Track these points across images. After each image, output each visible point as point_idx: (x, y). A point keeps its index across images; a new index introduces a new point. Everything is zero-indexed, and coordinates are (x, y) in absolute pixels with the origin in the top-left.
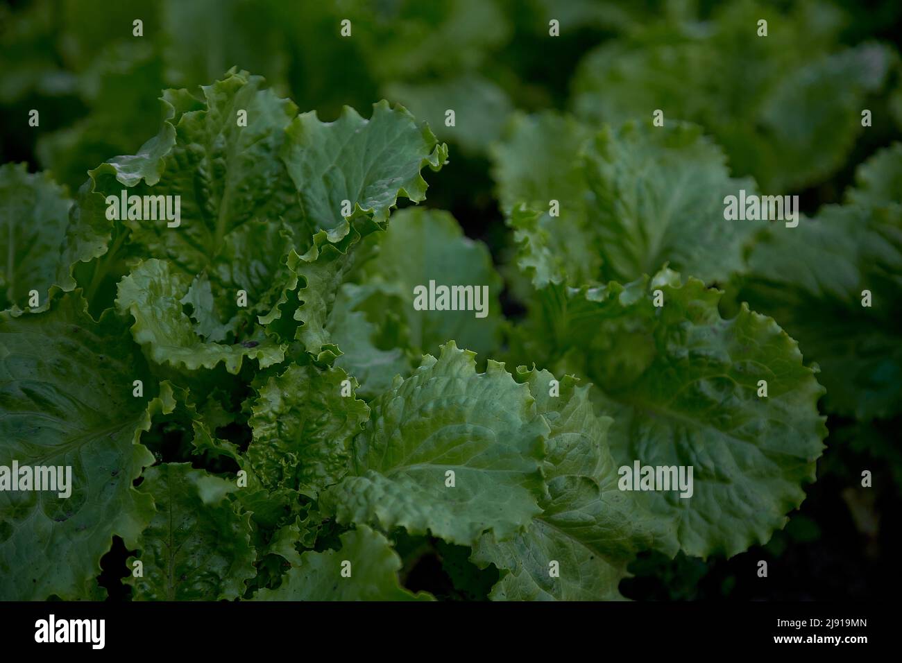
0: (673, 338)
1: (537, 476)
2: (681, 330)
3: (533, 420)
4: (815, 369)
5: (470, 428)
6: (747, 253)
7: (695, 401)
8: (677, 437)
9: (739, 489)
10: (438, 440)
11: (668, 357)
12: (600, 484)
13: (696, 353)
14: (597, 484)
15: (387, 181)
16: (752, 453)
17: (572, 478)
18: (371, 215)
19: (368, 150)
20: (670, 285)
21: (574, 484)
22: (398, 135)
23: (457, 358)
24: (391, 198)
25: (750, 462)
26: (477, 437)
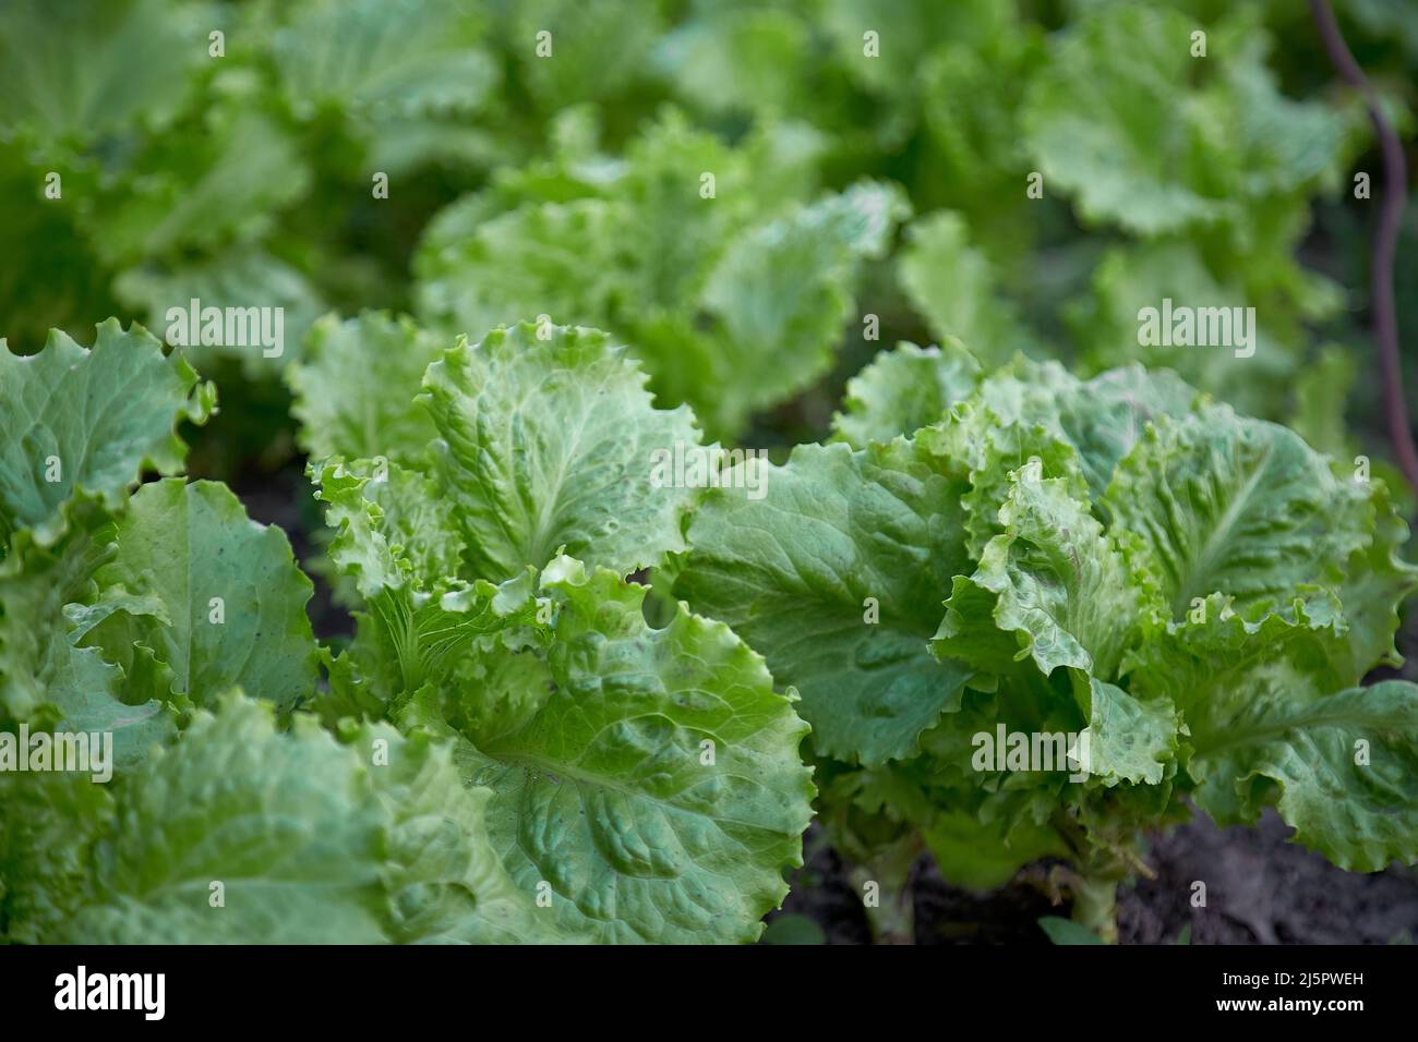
0: (579, 661)
1: (376, 889)
2: (590, 648)
3: (368, 802)
4: (794, 696)
5: (271, 819)
6: (685, 522)
7: (617, 755)
8: (591, 812)
9: (689, 885)
10: (222, 842)
11: (572, 691)
12: (477, 891)
13: (614, 681)
14: (473, 893)
15: (123, 444)
16: (707, 829)
17: (434, 887)
18: (101, 499)
19: (91, 397)
20: (569, 581)
21: (437, 894)
22: (137, 371)
23: (247, 712)
24: (131, 470)
25: (704, 843)
26: (283, 834)
